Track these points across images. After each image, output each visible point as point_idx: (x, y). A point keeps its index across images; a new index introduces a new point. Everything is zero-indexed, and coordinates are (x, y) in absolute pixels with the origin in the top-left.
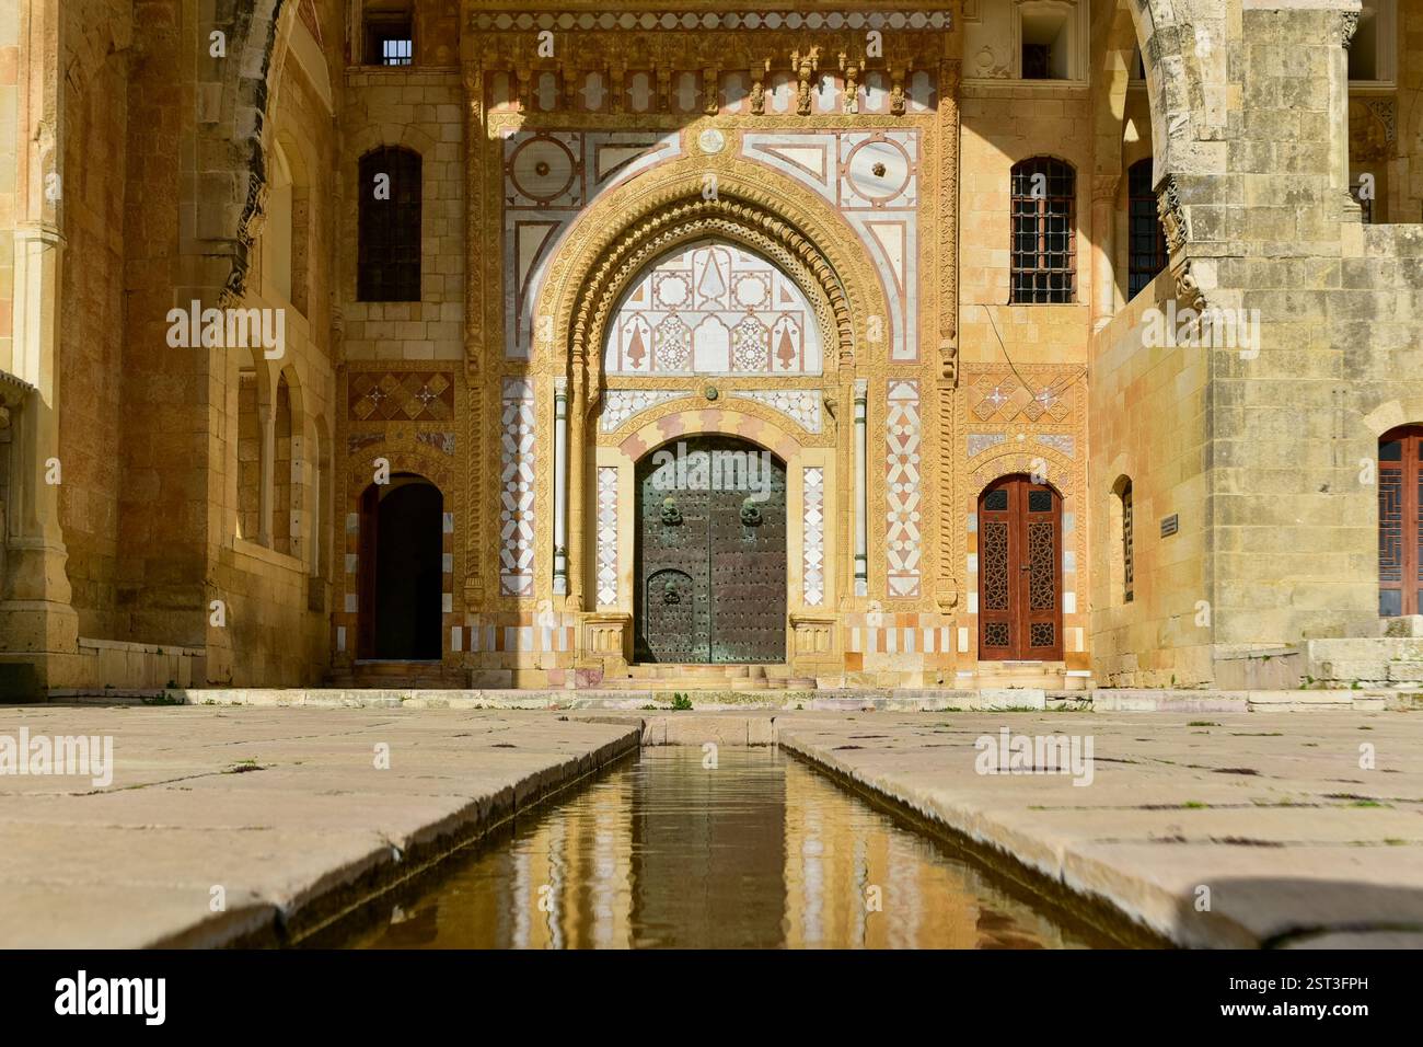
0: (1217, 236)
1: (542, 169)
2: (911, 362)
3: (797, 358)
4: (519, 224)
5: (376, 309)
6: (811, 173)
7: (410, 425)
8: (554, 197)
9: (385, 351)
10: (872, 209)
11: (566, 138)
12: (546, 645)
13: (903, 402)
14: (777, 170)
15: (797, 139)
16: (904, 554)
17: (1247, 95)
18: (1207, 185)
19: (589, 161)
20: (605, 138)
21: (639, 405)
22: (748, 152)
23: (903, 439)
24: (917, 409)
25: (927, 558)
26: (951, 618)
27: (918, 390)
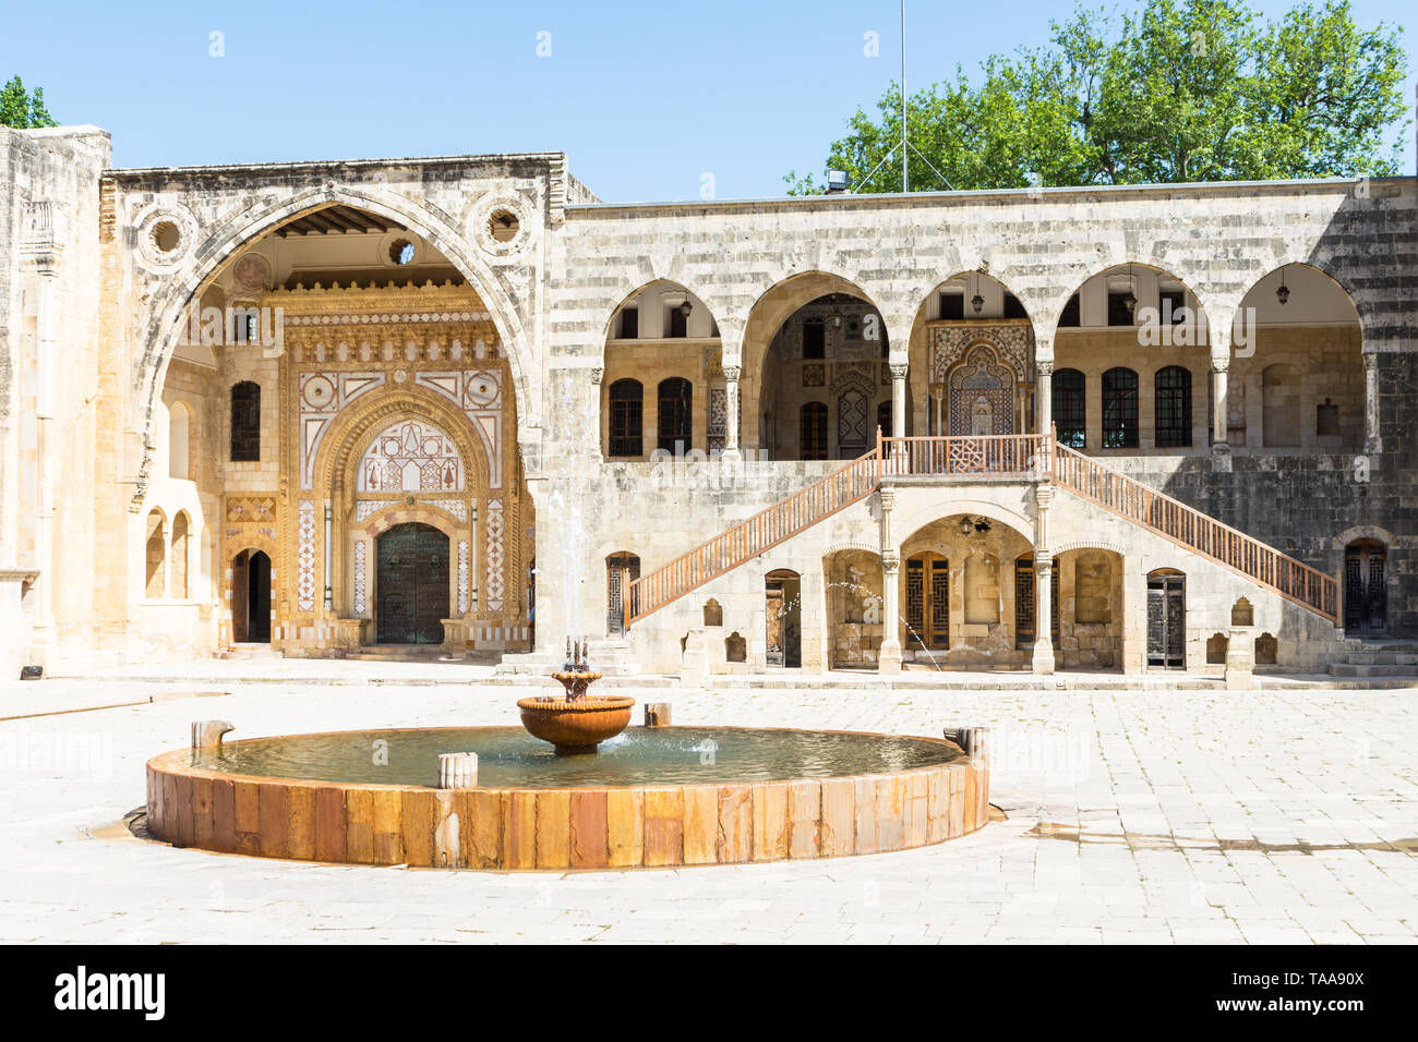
0: (538, 469)
1: (319, 391)
2: (499, 489)
3: (454, 483)
4: (307, 420)
5: (239, 465)
6: (449, 392)
7: (255, 524)
8: (323, 407)
9: (243, 487)
10: (480, 410)
11: (329, 376)
12: (320, 636)
13: (495, 510)
14: (433, 391)
15: (442, 374)
16: (495, 589)
17: (551, 407)
18: (534, 446)
19: (341, 387)
20: (348, 376)
21: (375, 508)
22: (418, 381)
23: (495, 530)
24: (502, 514)
25: (506, 591)
26: (518, 623)
27: (503, 504)
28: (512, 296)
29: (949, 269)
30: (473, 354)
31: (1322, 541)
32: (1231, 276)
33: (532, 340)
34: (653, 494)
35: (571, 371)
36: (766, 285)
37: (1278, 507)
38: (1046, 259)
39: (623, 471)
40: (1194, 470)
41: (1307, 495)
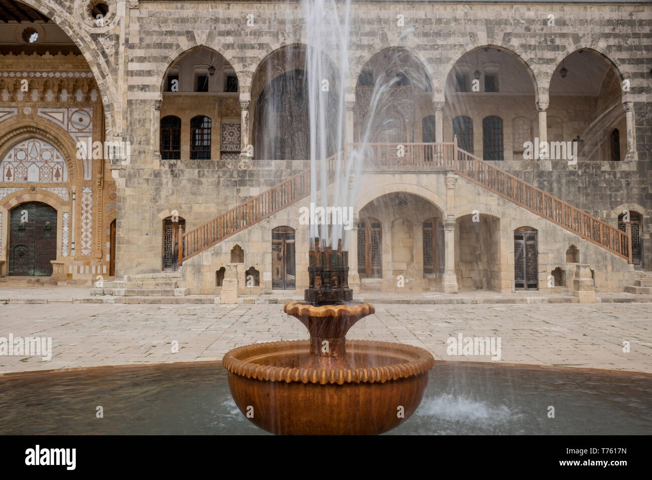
0: (119, 163)
2: (90, 181)
3: (61, 177)
6: (59, 121)
10: (78, 132)
13: (87, 193)
14: (48, 120)
15: (55, 110)
16: (86, 242)
17: (128, 123)
21: (9, 192)
22: (39, 114)
23: (87, 205)
24: (91, 196)
25: (93, 243)
26: (101, 263)
27: (92, 190)
28: (103, 53)
29: (381, 45)
30: (74, 99)
31: (605, 212)
32: (549, 55)
33: (116, 81)
34: (195, 180)
35: (141, 101)
36: (267, 51)
37: (579, 192)
38: (440, 42)
39: (175, 165)
40: (529, 169)
41: (595, 185)
